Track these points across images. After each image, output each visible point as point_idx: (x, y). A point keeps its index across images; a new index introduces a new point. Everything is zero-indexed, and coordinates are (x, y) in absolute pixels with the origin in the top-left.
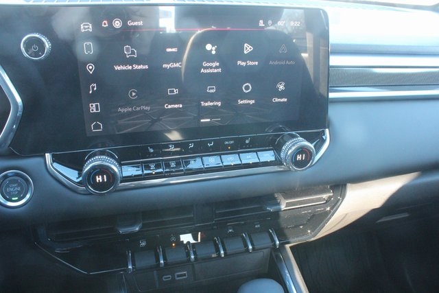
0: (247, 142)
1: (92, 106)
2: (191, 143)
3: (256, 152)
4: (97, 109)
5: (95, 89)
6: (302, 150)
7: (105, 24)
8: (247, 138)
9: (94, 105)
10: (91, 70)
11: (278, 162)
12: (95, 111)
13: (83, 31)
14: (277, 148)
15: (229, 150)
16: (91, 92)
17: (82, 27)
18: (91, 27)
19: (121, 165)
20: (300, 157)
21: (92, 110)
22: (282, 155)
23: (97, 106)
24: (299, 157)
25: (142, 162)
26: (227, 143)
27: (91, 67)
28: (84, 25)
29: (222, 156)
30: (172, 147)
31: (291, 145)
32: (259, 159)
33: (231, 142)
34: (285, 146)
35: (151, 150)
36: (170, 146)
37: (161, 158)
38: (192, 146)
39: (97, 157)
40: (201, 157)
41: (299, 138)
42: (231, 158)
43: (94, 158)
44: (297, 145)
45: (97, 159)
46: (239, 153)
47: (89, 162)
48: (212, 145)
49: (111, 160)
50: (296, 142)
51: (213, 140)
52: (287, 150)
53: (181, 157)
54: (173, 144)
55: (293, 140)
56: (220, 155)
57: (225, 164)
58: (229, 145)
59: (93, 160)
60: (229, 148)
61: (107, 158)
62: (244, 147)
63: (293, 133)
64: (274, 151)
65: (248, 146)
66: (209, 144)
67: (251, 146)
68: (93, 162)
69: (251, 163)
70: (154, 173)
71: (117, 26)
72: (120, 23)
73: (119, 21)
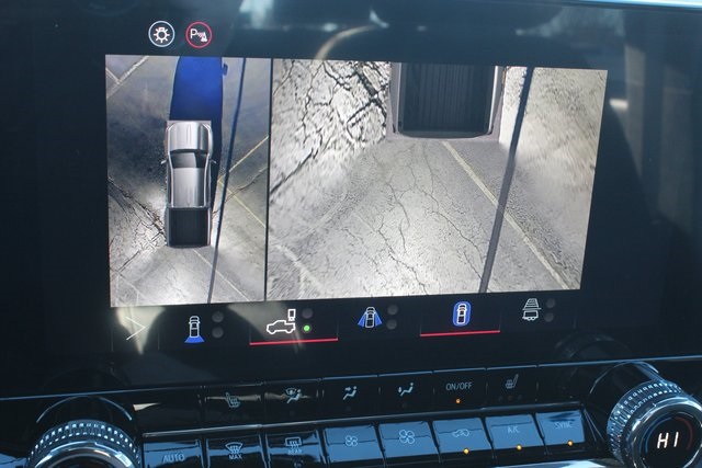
0: (510, 385)
2: (351, 383)
3: (533, 413)
6: (673, 420)
8: (510, 374)
14: (598, 412)
15: (459, 407)
19: (140, 442)
20: (666, 441)
22: (613, 427)
24: (663, 440)
25: (202, 437)
26: (452, 386)
29: (435, 423)
30: (295, 395)
31: (640, 403)
32: (543, 438)
33: (465, 386)
34: (622, 403)
35: (234, 402)
36: (291, 392)
37: (261, 426)
38: (352, 395)
39: (74, 426)
40: (376, 424)
41: (663, 383)
42: (462, 431)
43: (67, 427)
44: (658, 406)
45: (75, 430)
46: (483, 417)
47: (47, 437)
48: (409, 391)
49: (116, 432)
50: (655, 395)
51: (411, 378)
52: (629, 416)
53: (319, 425)
54: (297, 386)
55: (645, 389)
56: (430, 420)
57: (444, 450)
58: (458, 393)
59: (62, 434)
60: (458, 401)
61: (103, 427)
62: (501, 398)
63: (640, 361)
64: (585, 411)
65: (510, 398)
66: (400, 390)
67: (520, 397)
68: (61, 442)
69: (519, 447)
71: (159, 42)
72: (170, 32)
73: (167, 27)
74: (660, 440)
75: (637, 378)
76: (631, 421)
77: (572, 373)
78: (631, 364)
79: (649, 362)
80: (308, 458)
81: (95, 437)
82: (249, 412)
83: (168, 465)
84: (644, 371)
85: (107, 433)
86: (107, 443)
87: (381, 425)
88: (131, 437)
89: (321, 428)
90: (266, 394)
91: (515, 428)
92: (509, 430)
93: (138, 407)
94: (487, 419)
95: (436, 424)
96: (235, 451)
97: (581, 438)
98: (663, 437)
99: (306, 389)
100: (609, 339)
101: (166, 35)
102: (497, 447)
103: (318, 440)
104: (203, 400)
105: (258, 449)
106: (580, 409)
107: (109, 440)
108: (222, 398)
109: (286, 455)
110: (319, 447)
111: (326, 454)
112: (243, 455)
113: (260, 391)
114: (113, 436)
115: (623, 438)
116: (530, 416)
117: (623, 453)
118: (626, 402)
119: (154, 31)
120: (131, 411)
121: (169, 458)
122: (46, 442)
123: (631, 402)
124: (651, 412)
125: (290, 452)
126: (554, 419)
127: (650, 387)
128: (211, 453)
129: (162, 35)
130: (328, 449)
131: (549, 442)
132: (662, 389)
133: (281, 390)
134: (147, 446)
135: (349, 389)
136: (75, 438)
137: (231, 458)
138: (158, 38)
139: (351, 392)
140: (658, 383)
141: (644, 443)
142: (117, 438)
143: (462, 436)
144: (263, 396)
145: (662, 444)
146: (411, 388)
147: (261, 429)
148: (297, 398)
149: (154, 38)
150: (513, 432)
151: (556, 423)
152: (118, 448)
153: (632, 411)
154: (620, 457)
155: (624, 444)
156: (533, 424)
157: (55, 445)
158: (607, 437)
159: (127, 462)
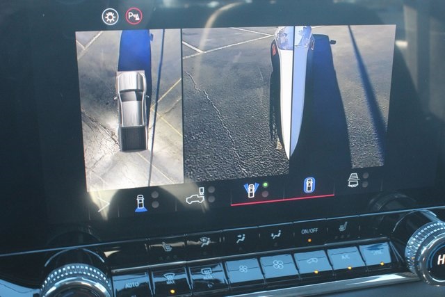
0: (342, 229)
2: (241, 232)
3: (357, 245)
8: (342, 222)
11: (397, 265)
14: (399, 241)
15: (310, 244)
19: (110, 276)
20: (443, 259)
22: (409, 252)
24: (441, 259)
25: (149, 271)
26: (305, 231)
30: (206, 242)
31: (426, 237)
32: (364, 261)
33: (314, 230)
34: (414, 237)
35: (168, 248)
36: (204, 240)
37: (185, 262)
38: (243, 240)
39: (69, 268)
40: (258, 257)
41: (440, 223)
42: (313, 259)
43: (64, 269)
44: (438, 238)
45: (69, 271)
46: (326, 249)
47: (52, 276)
48: (278, 235)
49: (95, 271)
50: (435, 231)
51: (279, 227)
52: (419, 245)
53: (222, 259)
54: (207, 236)
55: (428, 227)
56: (292, 253)
57: (302, 272)
58: (309, 236)
59: (61, 273)
60: (310, 240)
61: (87, 268)
62: (336, 237)
63: (424, 210)
64: (390, 243)
65: (342, 237)
66: (272, 235)
67: (348, 236)
68: (61, 278)
69: (350, 268)
70: (173, 291)
72: (115, 15)
73: (113, 12)
74: (439, 259)
75: (423, 221)
76: (421, 248)
77: (381, 219)
78: (419, 212)
79: (431, 210)
80: (216, 281)
81: (82, 275)
82: (177, 254)
83: (128, 289)
84: (427, 215)
85: (90, 272)
86: (90, 278)
87: (261, 258)
88: (104, 272)
89: (223, 261)
90: (188, 242)
91: (347, 256)
92: (343, 257)
93: (107, 254)
94: (329, 250)
95: (296, 255)
96: (170, 278)
97: (388, 260)
98: (442, 257)
99: (213, 237)
100: (404, 196)
101: (114, 17)
102: (336, 268)
103: (222, 269)
104: (148, 247)
105: (184, 276)
106: (388, 241)
107: (91, 276)
108: (160, 245)
109: (202, 280)
110: (223, 273)
111: (227, 278)
112: (175, 280)
113: (184, 240)
114: (93, 273)
115: (416, 259)
116: (355, 248)
117: (416, 269)
118: (417, 236)
119: (105, 15)
120: (103, 256)
121: (128, 285)
122: (52, 279)
123: (420, 236)
124: (433, 242)
125: (205, 278)
126: (371, 249)
127: (432, 226)
128: (155, 280)
129: (110, 17)
130: (229, 274)
131: (369, 264)
132: (440, 226)
133: (197, 239)
134: (114, 278)
135: (240, 236)
136: (69, 276)
137: (168, 283)
138: (108, 19)
139: (241, 238)
140: (437, 223)
141: (429, 262)
142: (96, 274)
143: (313, 262)
144: (186, 243)
145: (441, 262)
146: (279, 234)
147: (186, 264)
148: (207, 243)
149: (106, 19)
150: (345, 258)
151: (372, 252)
152: (97, 281)
153: (421, 242)
154: (414, 271)
155: (416, 263)
156: (358, 252)
157: (57, 280)
158: (405, 259)
159: (103, 290)
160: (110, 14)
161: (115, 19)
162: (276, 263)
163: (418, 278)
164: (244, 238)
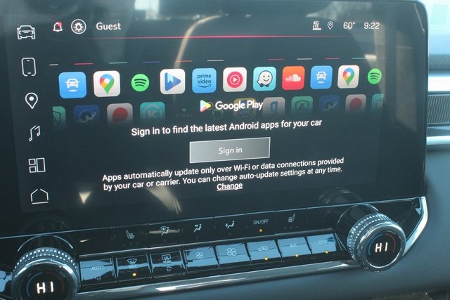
0: (290, 220)
1: (32, 162)
2: (198, 222)
3: (305, 236)
4: (41, 168)
5: (38, 134)
6: (384, 235)
7: (58, 27)
8: (290, 214)
9: (36, 160)
10: (32, 103)
11: (341, 254)
12: (37, 170)
13: (20, 38)
14: (342, 232)
15: (262, 234)
16: (31, 139)
17: (19, 33)
18: (33, 32)
19: (78, 260)
20: (380, 248)
21: (33, 169)
22: (350, 242)
23: (40, 162)
24: (378, 248)
25: (114, 255)
26: (257, 222)
27: (32, 99)
28: (22, 29)
29: (249, 244)
30: (166, 231)
31: (364, 227)
32: (311, 250)
33: (265, 221)
34: (355, 228)
35: (130, 235)
36: (164, 229)
37: (147, 249)
38: (199, 229)
39: (39, 251)
40: (214, 246)
41: (379, 215)
42: (263, 247)
43: (35, 252)
44: (375, 228)
45: (39, 253)
46: (276, 239)
47: (24, 258)
48: (232, 226)
49: (63, 254)
50: (373, 221)
51: (233, 218)
52: (358, 235)
53: (181, 247)
54: (167, 225)
55: (367, 219)
56: (245, 242)
57: (253, 258)
58: (260, 226)
59: (32, 256)
60: (261, 231)
61: (55, 251)
62: (285, 228)
63: (367, 204)
64: (335, 234)
65: (291, 227)
66: (227, 225)
67: (297, 227)
68: (32, 260)
69: (297, 256)
70: (134, 275)
71: (77, 31)
72: (83, 25)
73: (81, 22)
74: (377, 248)
76: (360, 237)
79: (373, 204)
81: (51, 257)
82: (139, 241)
85: (58, 254)
87: (217, 247)
88: (72, 256)
89: (182, 249)
90: (150, 232)
92: (291, 246)
94: (279, 240)
96: (133, 266)
97: (334, 249)
98: (379, 246)
99: (171, 227)
101: (81, 27)
102: (284, 256)
103: (181, 256)
104: (113, 237)
105: (147, 264)
106: (333, 233)
107: (59, 258)
110: (182, 261)
111: (185, 264)
114: (61, 256)
115: (356, 247)
116: (303, 238)
117: (357, 256)
118: (357, 227)
119: (74, 25)
121: (94, 269)
122: (23, 261)
127: (370, 217)
129: (79, 27)
131: (314, 252)
132: (377, 218)
133: (158, 228)
134: (82, 263)
135: (197, 226)
136: (39, 258)
138: (77, 29)
139: (198, 227)
140: (375, 215)
141: (367, 250)
142: (63, 257)
143: (263, 250)
145: (378, 250)
146: (233, 224)
147: (148, 251)
150: (293, 247)
152: (65, 263)
153: (360, 232)
154: (356, 259)
155: (356, 251)
156: (306, 245)
157: (28, 262)
158: (347, 248)
159: (70, 271)
160: (79, 24)
161: (83, 29)
162: (229, 250)
163: (358, 266)
164: (200, 227)
